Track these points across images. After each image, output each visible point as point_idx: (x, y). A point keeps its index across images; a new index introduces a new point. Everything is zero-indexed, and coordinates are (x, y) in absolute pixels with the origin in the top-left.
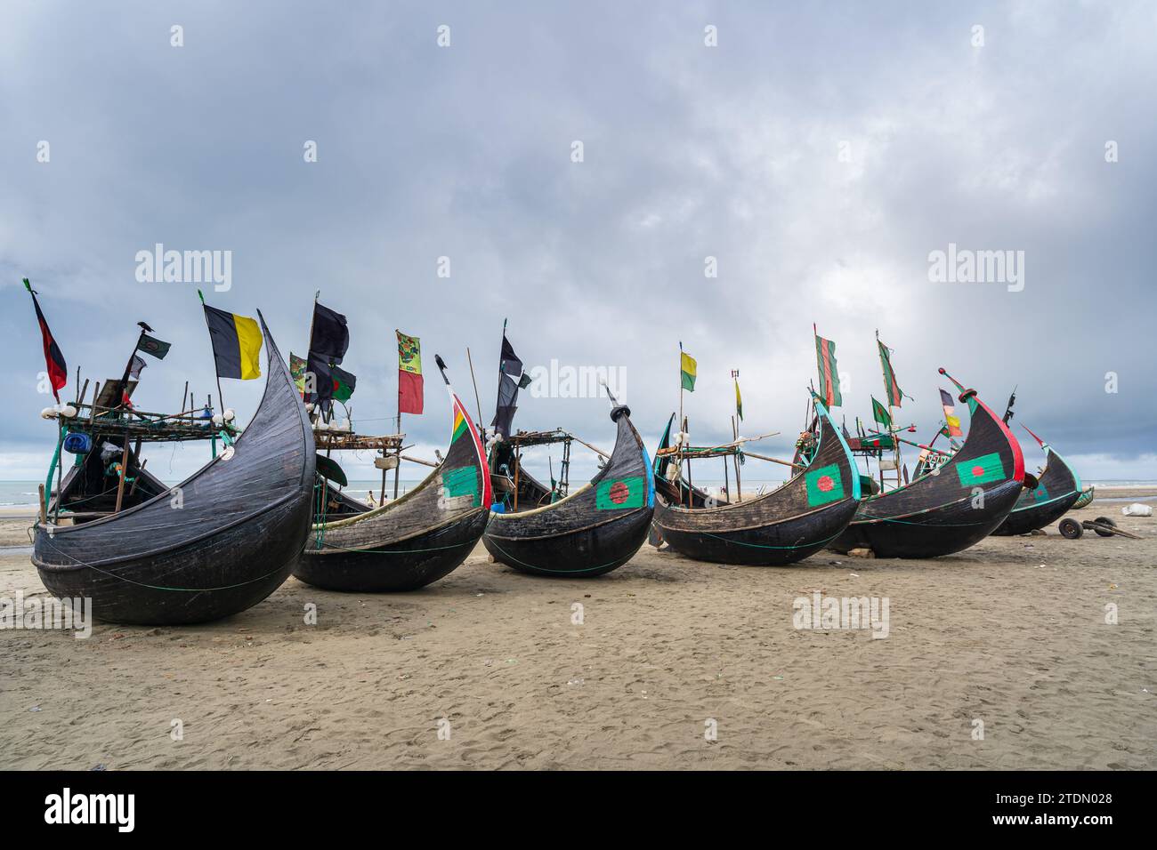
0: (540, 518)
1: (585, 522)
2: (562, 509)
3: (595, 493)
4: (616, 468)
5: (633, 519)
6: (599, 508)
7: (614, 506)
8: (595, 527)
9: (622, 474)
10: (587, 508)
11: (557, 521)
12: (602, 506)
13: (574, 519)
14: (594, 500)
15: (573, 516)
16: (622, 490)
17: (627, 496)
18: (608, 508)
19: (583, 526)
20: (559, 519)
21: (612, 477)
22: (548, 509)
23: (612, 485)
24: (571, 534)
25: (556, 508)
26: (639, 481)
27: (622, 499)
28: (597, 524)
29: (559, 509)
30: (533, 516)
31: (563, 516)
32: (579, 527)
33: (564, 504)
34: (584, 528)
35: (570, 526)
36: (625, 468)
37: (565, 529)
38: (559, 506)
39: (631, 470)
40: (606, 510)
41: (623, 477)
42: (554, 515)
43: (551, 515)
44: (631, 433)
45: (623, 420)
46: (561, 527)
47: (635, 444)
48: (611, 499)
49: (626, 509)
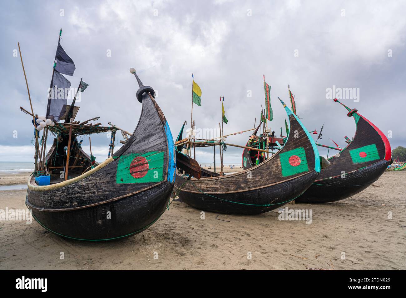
0: (64, 191)
1: (104, 195)
2: (83, 183)
3: (116, 168)
4: (138, 143)
5: (153, 194)
6: (119, 182)
7: (134, 181)
8: (113, 202)
9: (144, 148)
10: (108, 182)
11: (78, 195)
12: (122, 180)
13: (94, 193)
14: (114, 174)
15: (94, 190)
16: (142, 165)
17: (147, 170)
18: (127, 183)
19: (102, 200)
20: (81, 193)
21: (133, 152)
22: (71, 183)
23: (132, 159)
24: (91, 207)
25: (78, 182)
26: (160, 155)
27: (141, 174)
28: (115, 199)
29: (81, 183)
30: (58, 189)
31: (83, 189)
32: (98, 201)
33: (86, 178)
34: (102, 203)
35: (89, 200)
36: (147, 142)
37: (85, 203)
38: (81, 180)
39: (152, 145)
40: (125, 185)
41: (144, 151)
42: (76, 189)
43: (73, 188)
44: (154, 110)
45: (148, 100)
46: (81, 200)
47: (158, 120)
48: (131, 173)
49: (145, 183)
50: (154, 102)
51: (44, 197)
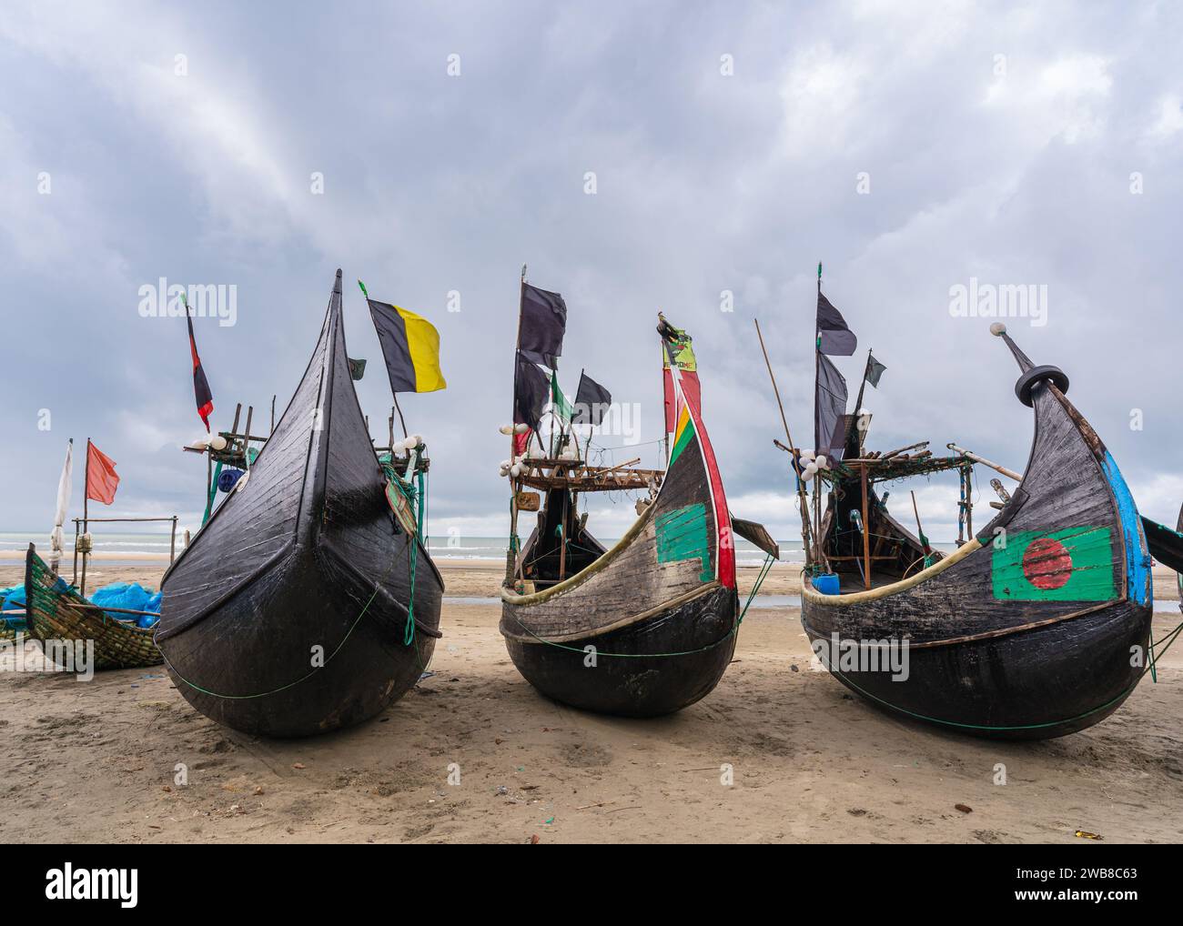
0: (880, 608)
1: (969, 623)
2: (919, 593)
3: (988, 563)
4: (1035, 506)
5: (1092, 628)
6: (1001, 597)
7: (1037, 595)
8: (992, 640)
9: (1052, 519)
10: (974, 595)
11: (912, 618)
12: (1007, 592)
13: (945, 616)
14: (987, 577)
15: (944, 609)
16: (1054, 558)
17: (1069, 571)
18: (1020, 598)
19: (966, 632)
20: (916, 614)
21: (1027, 527)
22: (894, 593)
23: (1027, 545)
24: (942, 647)
25: (908, 591)
26: (1101, 536)
27: (1056, 579)
28: (998, 633)
29: (914, 593)
30: (867, 604)
31: (922, 608)
32: (956, 634)
33: (923, 582)
34: (967, 638)
35: (937, 631)
36: (1058, 504)
37: (928, 636)
38: (914, 586)
39: (1073, 511)
40: (1017, 603)
41: (1056, 526)
42: (904, 605)
43: (898, 603)
44: (1069, 425)
45: (1048, 399)
46: (921, 630)
47: (1080, 449)
48: (1027, 577)
49: (1068, 602)
50: (1065, 405)
51: (842, 617)
